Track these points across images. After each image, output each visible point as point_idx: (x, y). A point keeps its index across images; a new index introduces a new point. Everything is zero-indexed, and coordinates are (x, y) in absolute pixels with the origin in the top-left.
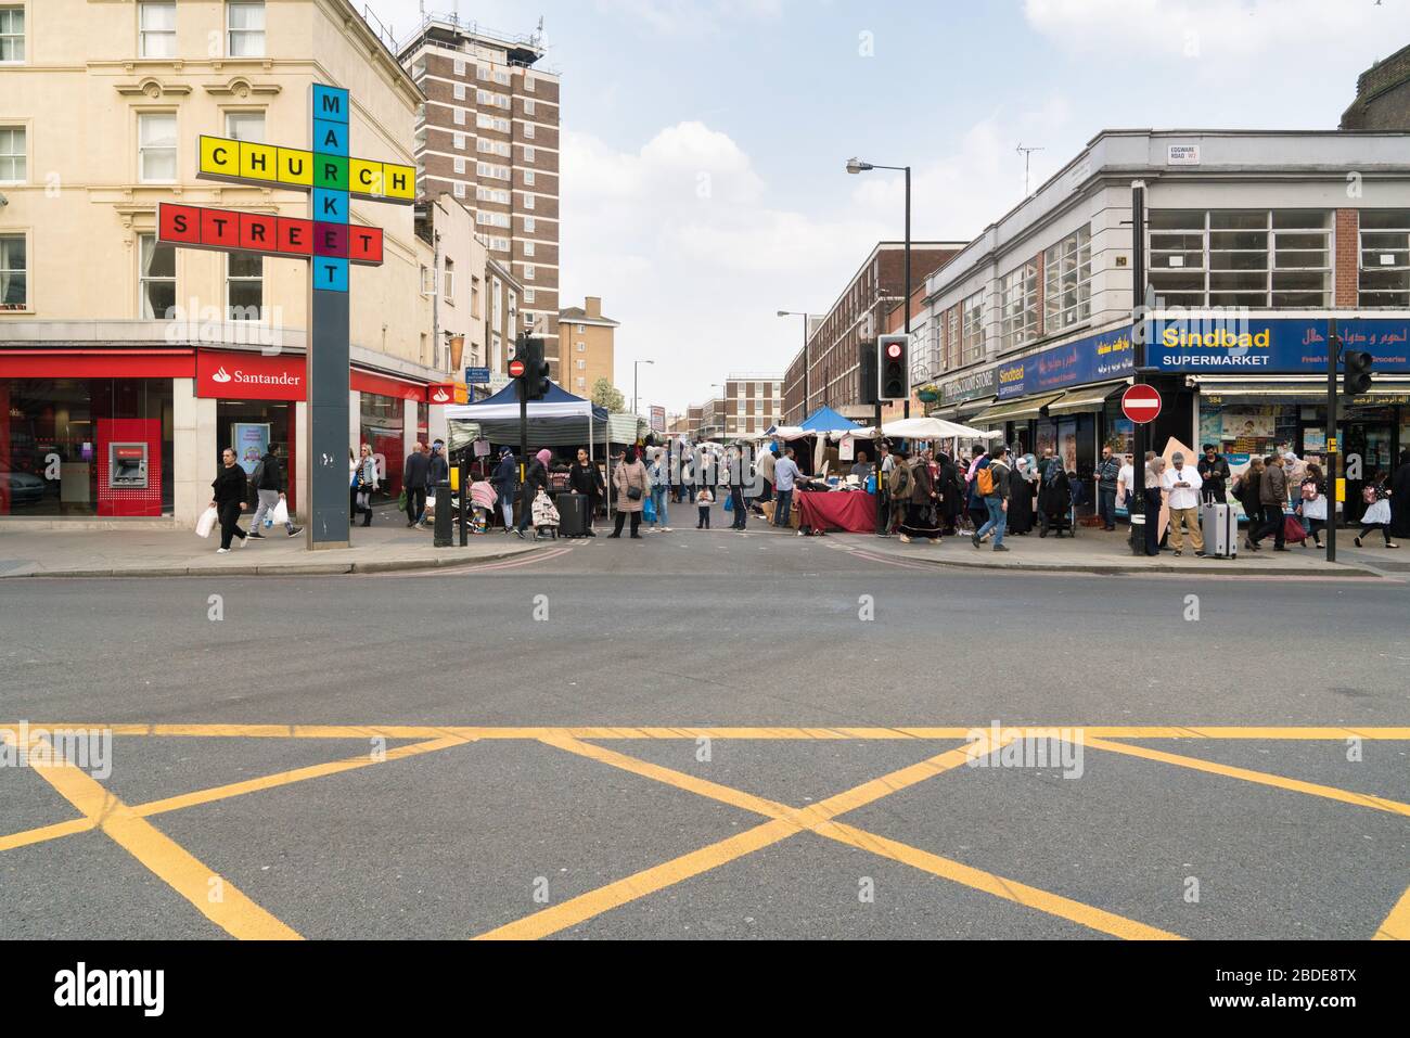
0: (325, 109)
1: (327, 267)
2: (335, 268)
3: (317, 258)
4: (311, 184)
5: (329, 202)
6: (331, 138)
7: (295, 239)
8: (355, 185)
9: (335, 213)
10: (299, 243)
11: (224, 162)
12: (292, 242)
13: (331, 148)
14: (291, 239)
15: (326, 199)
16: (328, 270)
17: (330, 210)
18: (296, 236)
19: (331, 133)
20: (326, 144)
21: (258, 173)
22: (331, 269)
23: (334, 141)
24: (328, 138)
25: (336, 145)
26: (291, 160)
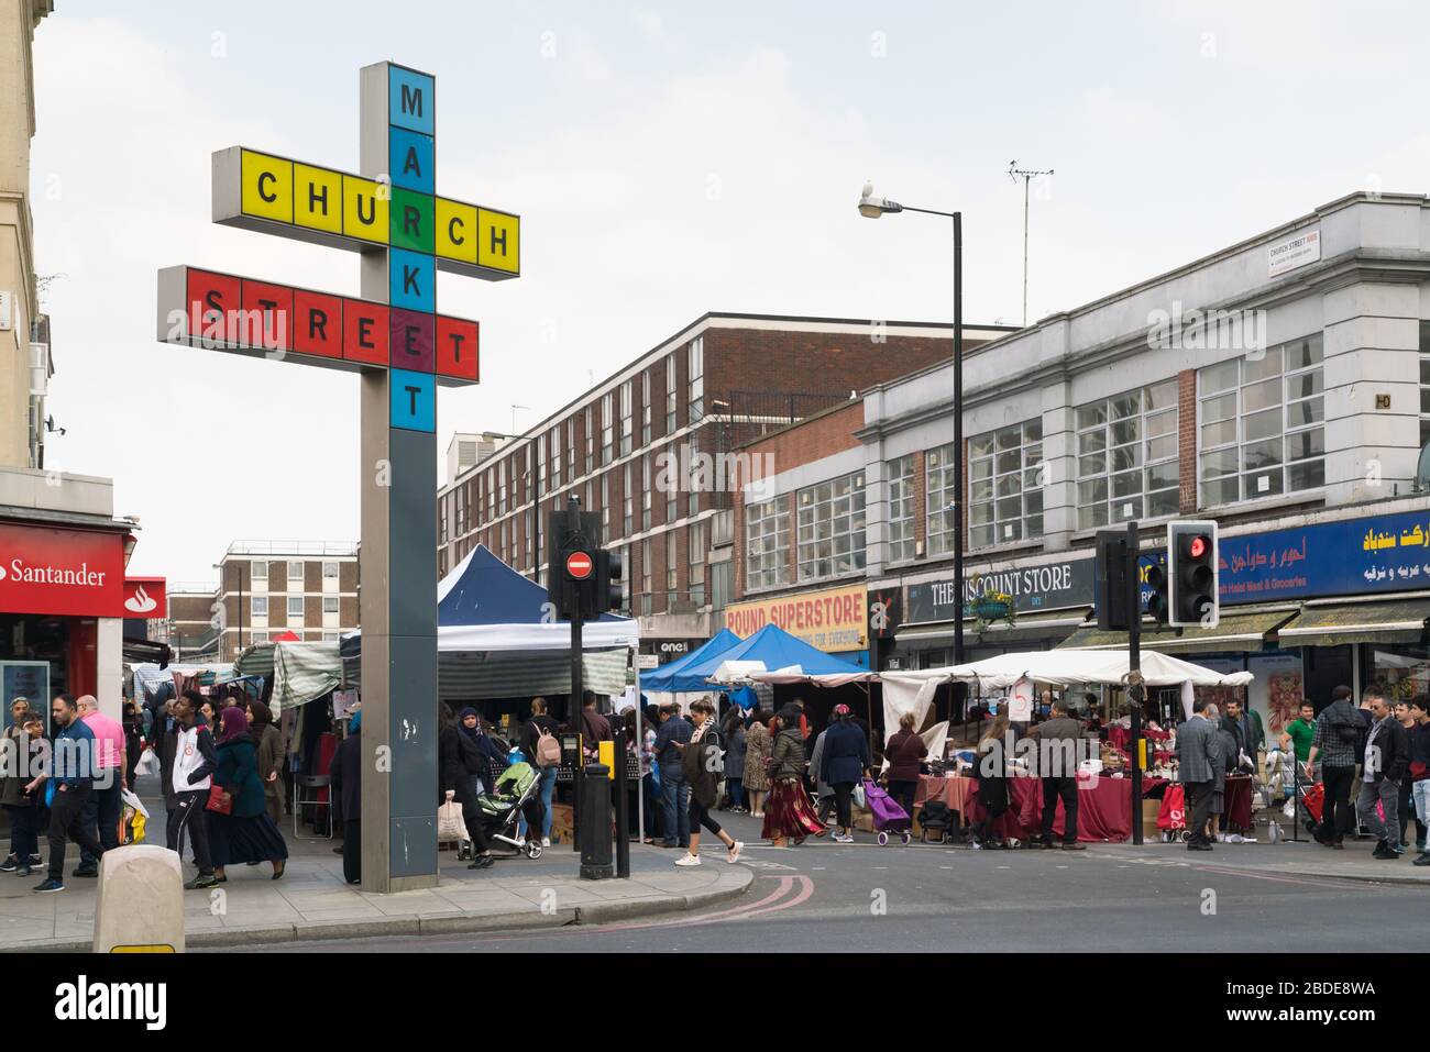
0: (404, 111)
1: (407, 388)
2: (419, 390)
3: (395, 371)
4: (386, 240)
5: (410, 272)
6: (412, 162)
7: (367, 339)
8: (444, 246)
9: (418, 294)
10: (372, 346)
11: (273, 198)
12: (363, 343)
13: (410, 180)
14: (362, 339)
15: (406, 268)
16: (409, 394)
17: (411, 286)
18: (368, 332)
19: (412, 152)
20: (406, 171)
21: (315, 220)
22: (413, 390)
23: (416, 167)
24: (408, 161)
25: (418, 174)
26: (360, 197)
